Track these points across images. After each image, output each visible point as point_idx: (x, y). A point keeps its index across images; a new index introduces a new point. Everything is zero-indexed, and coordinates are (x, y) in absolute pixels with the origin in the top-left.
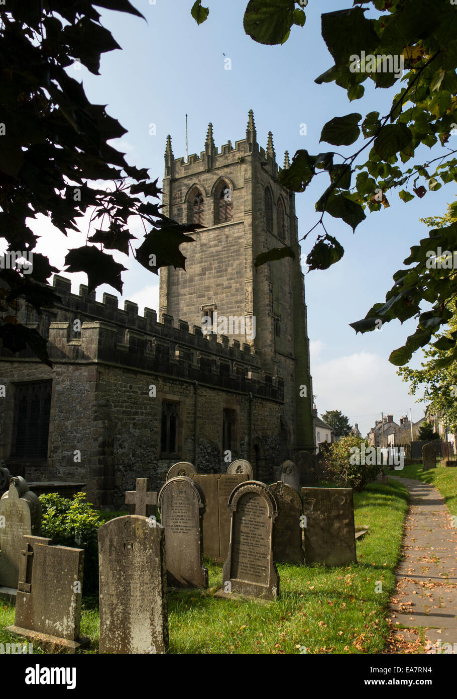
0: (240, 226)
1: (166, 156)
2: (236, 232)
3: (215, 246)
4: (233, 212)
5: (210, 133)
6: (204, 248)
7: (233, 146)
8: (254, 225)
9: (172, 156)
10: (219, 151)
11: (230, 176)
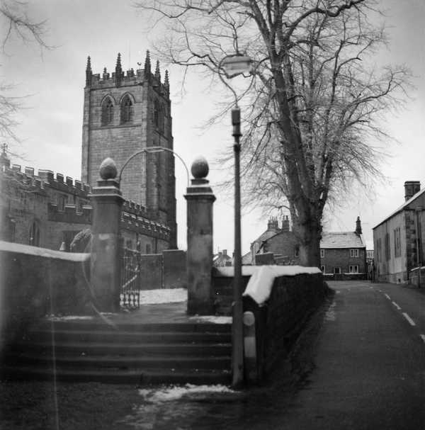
0: (139, 128)
1: (87, 72)
2: (136, 131)
3: (121, 139)
4: (134, 117)
5: (119, 60)
6: (114, 140)
7: (135, 73)
8: (148, 128)
9: (91, 72)
10: (125, 75)
11: (133, 93)
